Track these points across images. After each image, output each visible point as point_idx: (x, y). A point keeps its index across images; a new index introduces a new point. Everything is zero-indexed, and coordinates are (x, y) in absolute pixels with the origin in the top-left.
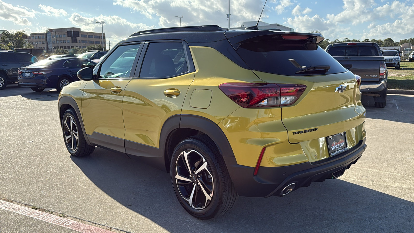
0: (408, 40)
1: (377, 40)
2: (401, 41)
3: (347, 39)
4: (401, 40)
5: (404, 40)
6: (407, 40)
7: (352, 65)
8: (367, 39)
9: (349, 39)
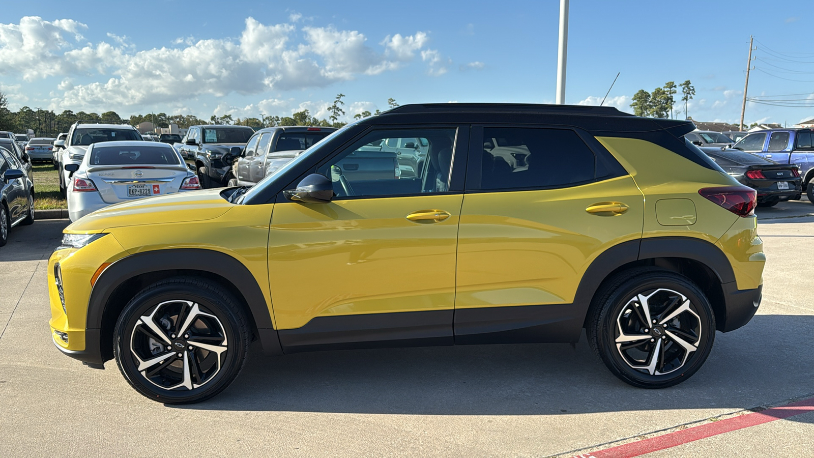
0: (145, 117)
1: (89, 114)
2: (131, 118)
3: (27, 109)
4: (132, 116)
5: (137, 116)
6: (143, 116)
7: (358, 165)
8: (69, 111)
9: (31, 109)
